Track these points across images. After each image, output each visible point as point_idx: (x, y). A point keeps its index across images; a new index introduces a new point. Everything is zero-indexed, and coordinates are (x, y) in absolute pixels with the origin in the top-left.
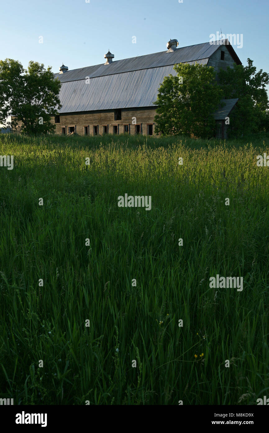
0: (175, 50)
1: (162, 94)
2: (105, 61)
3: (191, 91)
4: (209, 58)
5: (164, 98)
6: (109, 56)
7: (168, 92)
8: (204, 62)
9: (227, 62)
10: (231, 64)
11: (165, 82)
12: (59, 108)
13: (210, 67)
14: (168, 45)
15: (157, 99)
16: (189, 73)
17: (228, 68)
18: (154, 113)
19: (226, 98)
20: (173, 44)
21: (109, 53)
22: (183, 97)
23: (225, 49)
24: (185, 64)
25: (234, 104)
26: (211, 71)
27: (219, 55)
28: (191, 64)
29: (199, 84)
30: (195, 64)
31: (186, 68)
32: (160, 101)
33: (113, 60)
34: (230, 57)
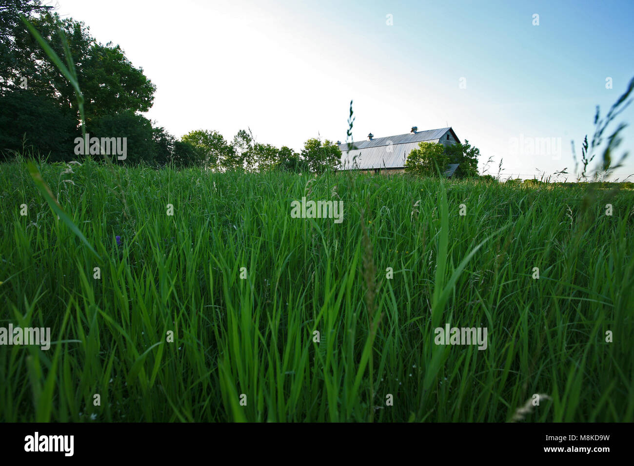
0: (416, 133)
1: (410, 160)
2: (368, 139)
3: (429, 158)
4: (440, 139)
5: (411, 162)
6: (371, 136)
7: (414, 159)
8: (436, 142)
9: (451, 141)
10: (454, 143)
11: (411, 153)
12: (340, 167)
13: (441, 144)
14: (411, 130)
15: (406, 163)
16: (428, 148)
17: (452, 145)
18: (403, 171)
19: (450, 163)
20: (414, 129)
21: (370, 134)
22: (423, 162)
23: (449, 133)
24: (425, 142)
25: (457, 167)
26: (442, 146)
27: (446, 137)
28: (428, 142)
29: (434, 154)
30: (431, 142)
31: (426, 145)
32: (408, 164)
33: (373, 138)
34: (453, 138)
